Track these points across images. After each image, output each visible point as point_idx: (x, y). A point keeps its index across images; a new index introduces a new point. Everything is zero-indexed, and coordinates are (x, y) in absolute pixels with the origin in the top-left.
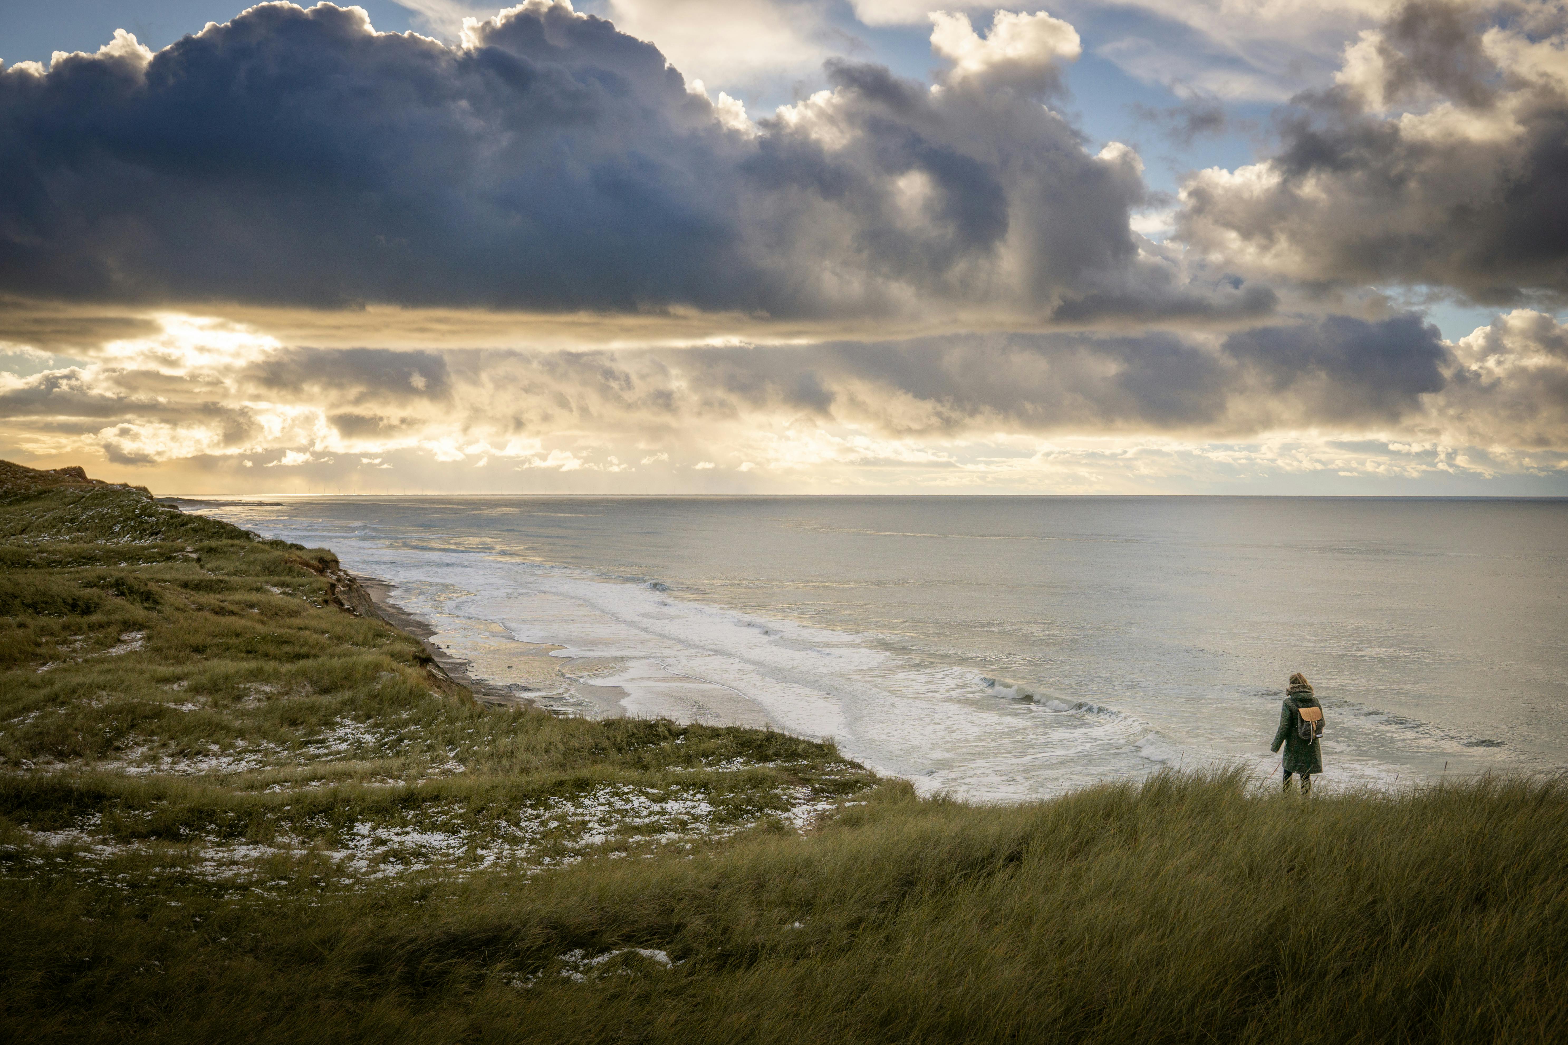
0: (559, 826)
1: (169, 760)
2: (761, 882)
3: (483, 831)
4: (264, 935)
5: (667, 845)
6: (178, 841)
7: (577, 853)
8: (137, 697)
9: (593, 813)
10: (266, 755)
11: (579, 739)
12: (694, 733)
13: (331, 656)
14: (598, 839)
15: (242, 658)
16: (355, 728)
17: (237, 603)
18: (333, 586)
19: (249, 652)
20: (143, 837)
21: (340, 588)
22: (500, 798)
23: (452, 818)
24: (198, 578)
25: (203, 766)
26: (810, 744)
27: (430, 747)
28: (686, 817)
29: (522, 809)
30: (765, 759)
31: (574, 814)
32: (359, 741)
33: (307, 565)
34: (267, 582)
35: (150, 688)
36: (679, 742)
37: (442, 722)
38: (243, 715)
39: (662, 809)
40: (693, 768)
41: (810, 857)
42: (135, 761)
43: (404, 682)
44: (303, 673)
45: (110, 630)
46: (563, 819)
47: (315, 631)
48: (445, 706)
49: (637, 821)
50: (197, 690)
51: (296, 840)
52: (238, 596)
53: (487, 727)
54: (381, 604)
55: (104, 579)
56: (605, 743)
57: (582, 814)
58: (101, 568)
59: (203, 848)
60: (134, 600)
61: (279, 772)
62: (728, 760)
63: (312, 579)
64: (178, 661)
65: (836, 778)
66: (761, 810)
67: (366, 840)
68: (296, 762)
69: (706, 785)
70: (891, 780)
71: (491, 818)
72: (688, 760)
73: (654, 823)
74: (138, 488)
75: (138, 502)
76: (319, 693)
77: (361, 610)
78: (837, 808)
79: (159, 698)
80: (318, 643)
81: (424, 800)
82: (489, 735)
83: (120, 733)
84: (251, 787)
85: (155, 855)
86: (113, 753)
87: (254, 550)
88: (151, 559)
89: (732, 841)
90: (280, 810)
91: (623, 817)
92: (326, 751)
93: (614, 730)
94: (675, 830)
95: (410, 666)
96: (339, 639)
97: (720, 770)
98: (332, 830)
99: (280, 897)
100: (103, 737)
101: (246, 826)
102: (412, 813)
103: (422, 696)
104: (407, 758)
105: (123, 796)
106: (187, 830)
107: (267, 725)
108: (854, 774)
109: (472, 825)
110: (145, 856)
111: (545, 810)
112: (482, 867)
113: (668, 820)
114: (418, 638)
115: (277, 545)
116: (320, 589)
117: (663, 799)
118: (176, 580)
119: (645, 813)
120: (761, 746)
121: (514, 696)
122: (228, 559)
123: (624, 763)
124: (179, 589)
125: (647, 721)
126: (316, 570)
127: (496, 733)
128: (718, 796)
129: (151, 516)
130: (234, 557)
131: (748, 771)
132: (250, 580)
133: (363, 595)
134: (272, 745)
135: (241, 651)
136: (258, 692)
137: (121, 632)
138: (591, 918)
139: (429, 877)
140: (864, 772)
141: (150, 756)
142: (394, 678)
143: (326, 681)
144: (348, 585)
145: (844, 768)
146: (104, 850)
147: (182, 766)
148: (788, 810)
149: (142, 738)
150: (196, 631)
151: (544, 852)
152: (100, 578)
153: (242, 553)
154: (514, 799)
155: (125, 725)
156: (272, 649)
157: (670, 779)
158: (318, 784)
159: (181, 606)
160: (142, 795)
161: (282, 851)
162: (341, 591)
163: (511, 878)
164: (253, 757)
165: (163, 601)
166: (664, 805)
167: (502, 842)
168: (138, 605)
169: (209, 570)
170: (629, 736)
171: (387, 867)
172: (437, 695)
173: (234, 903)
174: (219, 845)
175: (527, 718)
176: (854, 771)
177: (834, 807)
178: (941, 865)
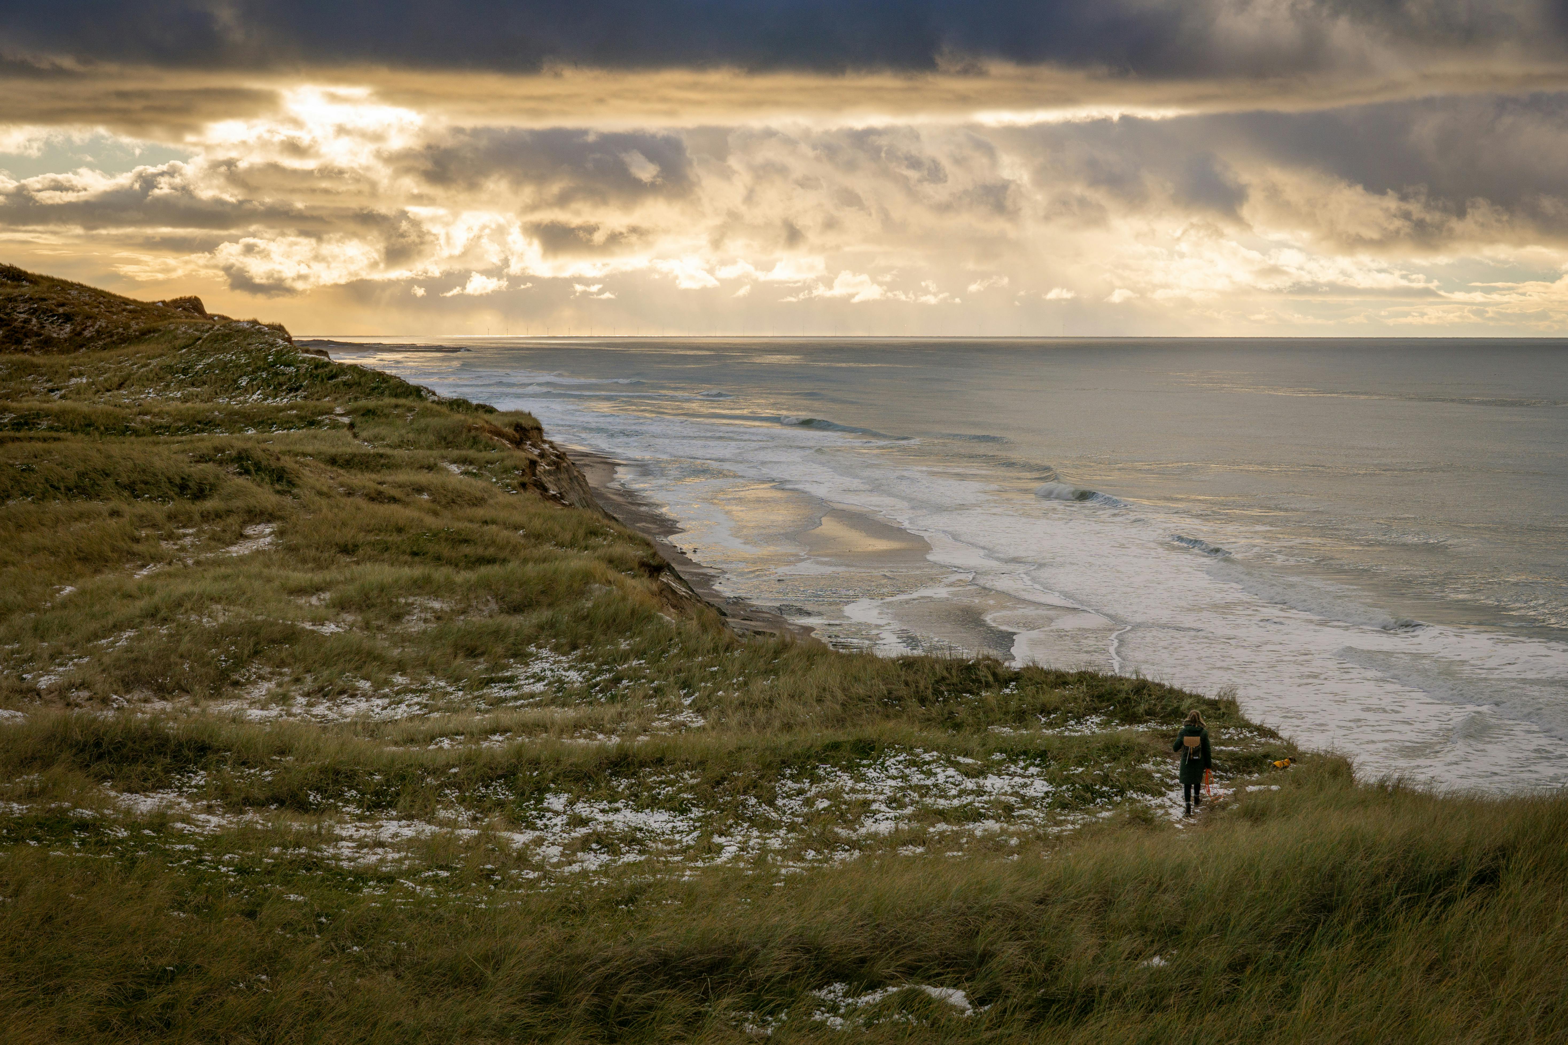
0: (831, 806)
1: (303, 700)
2: (1109, 897)
3: (722, 811)
4: (410, 945)
5: (983, 839)
6: (307, 811)
7: (853, 845)
8: (262, 614)
9: (879, 789)
10: (433, 697)
11: (865, 684)
12: (1031, 680)
13: (525, 561)
14: (885, 827)
15: (406, 563)
16: (555, 662)
17: (400, 486)
18: (533, 464)
19: (415, 554)
20: (260, 805)
21: (543, 466)
22: (750, 764)
23: (680, 790)
24: (349, 450)
25: (349, 710)
26: (1200, 700)
27: (658, 691)
28: (1012, 799)
29: (778, 780)
30: (1132, 719)
31: (853, 790)
32: (560, 681)
33: (500, 434)
34: (443, 458)
35: (280, 601)
36: (1007, 691)
37: (675, 655)
38: (403, 641)
39: (979, 786)
40: (1026, 728)
41: (1180, 865)
42: (259, 701)
43: (624, 599)
44: (486, 584)
45: (230, 520)
46: (837, 797)
47: (506, 525)
48: (680, 634)
49: (942, 803)
50: (342, 605)
51: (465, 816)
52: (403, 477)
53: (737, 665)
54: (603, 490)
55: (223, 451)
56: (903, 691)
57: (864, 791)
58: (221, 437)
59: (338, 822)
60: (263, 480)
61: (449, 721)
62: (1078, 719)
63: (505, 454)
64: (320, 566)
65: (1237, 749)
66: (1121, 792)
67: (559, 818)
68: (474, 707)
69: (1043, 755)
70: (1319, 755)
71: (734, 792)
72: (1020, 718)
73: (965, 806)
74: (272, 327)
75: (272, 345)
76: (508, 613)
77: (572, 497)
78: (1235, 794)
79: (291, 615)
80: (508, 543)
81: (642, 764)
82: (740, 675)
83: (239, 662)
84: (412, 741)
85: (275, 831)
86: (230, 689)
87: (426, 413)
88: (288, 424)
89: (1077, 835)
90: (444, 773)
91: (922, 796)
92: (515, 693)
93: (915, 673)
94: (997, 818)
95: (634, 577)
96: (538, 537)
97: (1066, 733)
98: (514, 802)
99: (438, 893)
100: (217, 668)
101: (398, 794)
102: (624, 782)
103: (649, 618)
104: (626, 705)
105: (235, 749)
106: (319, 797)
107: (435, 656)
108: (1263, 745)
109: (708, 801)
110: (262, 831)
111: (812, 783)
112: (719, 861)
113: (986, 802)
114: (649, 538)
115: (459, 406)
116: (516, 468)
117: (981, 773)
118: (320, 453)
119: (954, 792)
120: (1127, 700)
121: (786, 621)
122: (389, 424)
123: (929, 720)
124: (322, 466)
125: (962, 660)
126: (511, 441)
127: (750, 673)
128: (1061, 770)
129: (289, 366)
130: (399, 422)
131: (1106, 735)
132: (420, 453)
133: (576, 477)
134: (442, 684)
135: (404, 552)
136: (425, 609)
137: (244, 524)
138: (858, 939)
139: (643, 872)
140: (1279, 743)
141: (278, 695)
142: (610, 592)
143: (517, 596)
144: (555, 463)
145: (1249, 735)
146: (209, 821)
147: (321, 709)
148: (1162, 794)
149: (268, 670)
150: (344, 524)
151: (808, 843)
152: (217, 450)
153: (410, 417)
154: (768, 766)
155: (246, 652)
156: (446, 550)
157: (992, 744)
158: (501, 739)
159: (325, 489)
160: (260, 746)
161: (445, 830)
162: (545, 471)
163: (756, 879)
164: (416, 700)
165: (300, 482)
166: (981, 781)
167: (749, 827)
168: (267, 487)
169: (365, 440)
170: (937, 682)
171: (586, 856)
172: (669, 617)
173: (374, 899)
174: (361, 819)
175: (794, 652)
176: (1263, 740)
177: (1231, 791)
178: (1374, 883)
